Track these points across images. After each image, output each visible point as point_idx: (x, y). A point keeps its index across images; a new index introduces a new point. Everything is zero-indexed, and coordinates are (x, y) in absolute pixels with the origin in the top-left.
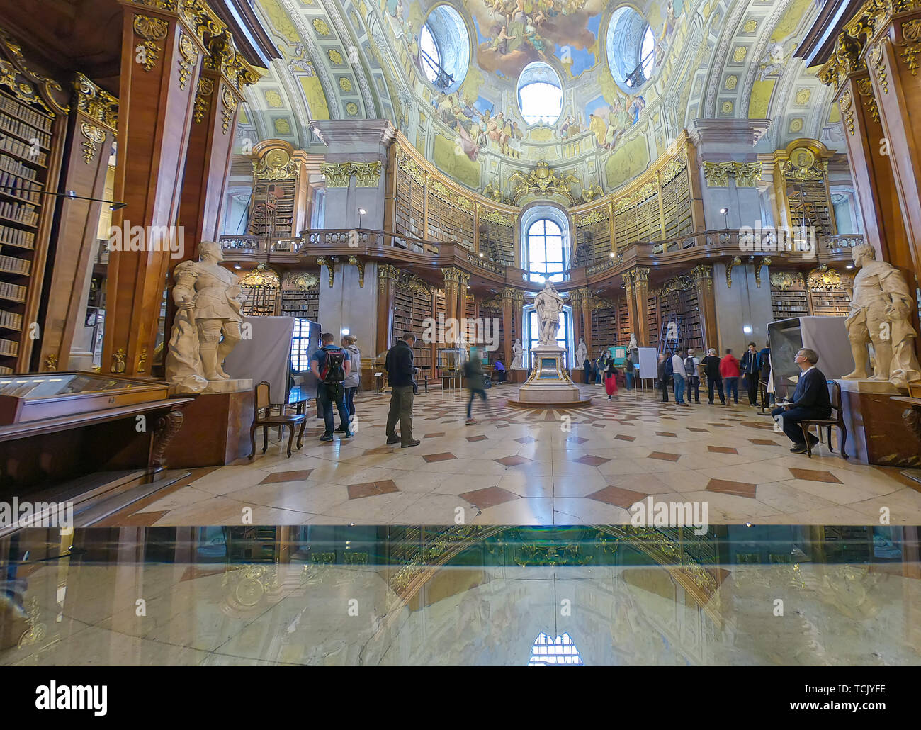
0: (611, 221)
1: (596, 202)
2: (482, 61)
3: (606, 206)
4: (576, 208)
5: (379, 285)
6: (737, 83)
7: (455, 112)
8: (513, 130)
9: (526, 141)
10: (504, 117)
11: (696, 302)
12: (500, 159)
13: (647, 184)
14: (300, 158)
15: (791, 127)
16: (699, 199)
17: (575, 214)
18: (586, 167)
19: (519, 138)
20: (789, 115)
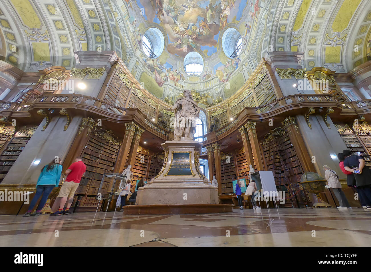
0: (228, 111)
1: (220, 103)
2: (169, 49)
3: (225, 105)
4: (210, 108)
5: (79, 130)
6: (284, 40)
7: (154, 66)
8: (181, 77)
9: (187, 82)
10: (177, 71)
11: (289, 142)
12: (174, 88)
13: (246, 90)
14: (67, 74)
15: (310, 64)
16: (277, 86)
17: (209, 111)
18: (214, 91)
19: (183, 80)
20: (307, 60)
